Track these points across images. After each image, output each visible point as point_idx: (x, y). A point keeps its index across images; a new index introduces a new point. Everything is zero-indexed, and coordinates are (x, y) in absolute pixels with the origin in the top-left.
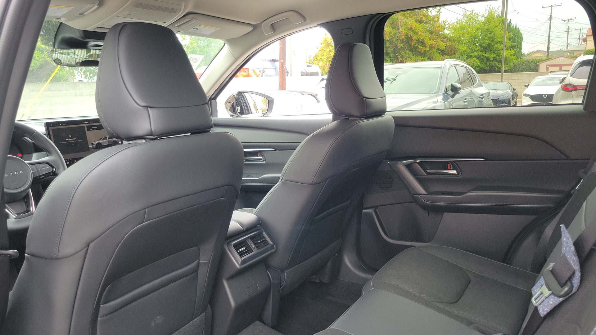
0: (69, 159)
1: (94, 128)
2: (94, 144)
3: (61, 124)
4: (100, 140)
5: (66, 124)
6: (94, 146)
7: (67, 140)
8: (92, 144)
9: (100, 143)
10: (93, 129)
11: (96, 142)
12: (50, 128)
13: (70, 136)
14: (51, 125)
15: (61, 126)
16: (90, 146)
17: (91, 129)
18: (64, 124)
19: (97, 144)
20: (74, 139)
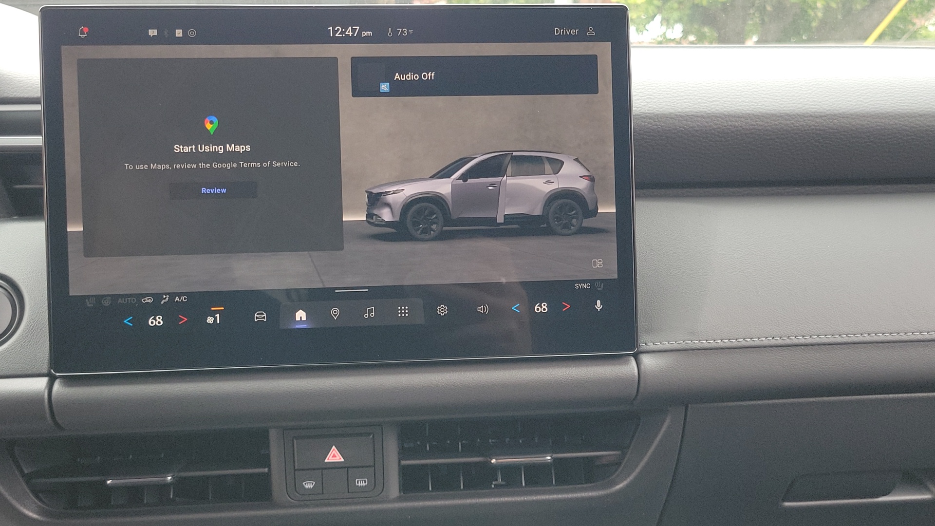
0: (172, 295)
1: (409, 76)
2: (390, 198)
3: (153, 32)
4: (444, 173)
5: (192, 33)
6: (386, 215)
7: (178, 148)
8: (375, 200)
9: (435, 200)
10: (400, 90)
11: (410, 190)
12: (70, 55)
13: (209, 126)
14: (84, 32)
15: (153, 41)
16: (355, 210)
17: (385, 87)
18: (179, 33)
19: (410, 204)
20: (239, 149)
